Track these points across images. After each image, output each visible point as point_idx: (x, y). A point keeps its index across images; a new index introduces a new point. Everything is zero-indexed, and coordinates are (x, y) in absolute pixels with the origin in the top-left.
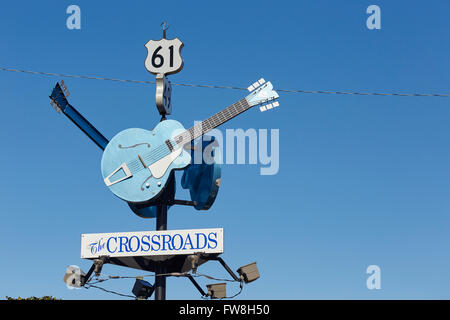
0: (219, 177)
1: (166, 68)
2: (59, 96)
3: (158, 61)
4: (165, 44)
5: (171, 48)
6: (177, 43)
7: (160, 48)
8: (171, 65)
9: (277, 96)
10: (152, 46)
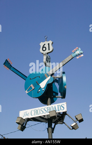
0: (66, 85)
1: (47, 51)
2: (7, 64)
3: (44, 49)
4: (46, 43)
5: (49, 44)
6: (50, 42)
7: (45, 44)
8: (49, 50)
9: (82, 52)
10: (42, 44)
